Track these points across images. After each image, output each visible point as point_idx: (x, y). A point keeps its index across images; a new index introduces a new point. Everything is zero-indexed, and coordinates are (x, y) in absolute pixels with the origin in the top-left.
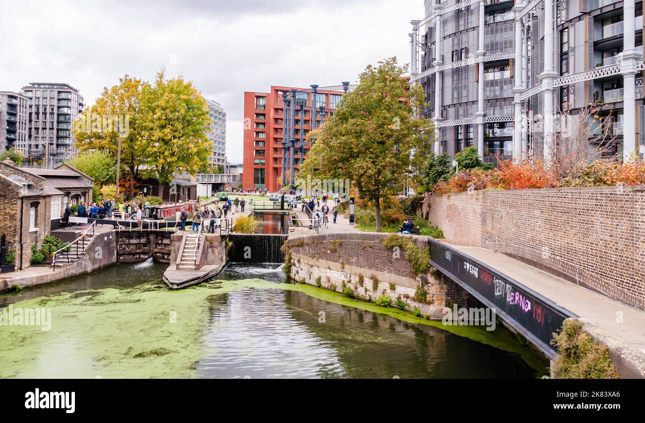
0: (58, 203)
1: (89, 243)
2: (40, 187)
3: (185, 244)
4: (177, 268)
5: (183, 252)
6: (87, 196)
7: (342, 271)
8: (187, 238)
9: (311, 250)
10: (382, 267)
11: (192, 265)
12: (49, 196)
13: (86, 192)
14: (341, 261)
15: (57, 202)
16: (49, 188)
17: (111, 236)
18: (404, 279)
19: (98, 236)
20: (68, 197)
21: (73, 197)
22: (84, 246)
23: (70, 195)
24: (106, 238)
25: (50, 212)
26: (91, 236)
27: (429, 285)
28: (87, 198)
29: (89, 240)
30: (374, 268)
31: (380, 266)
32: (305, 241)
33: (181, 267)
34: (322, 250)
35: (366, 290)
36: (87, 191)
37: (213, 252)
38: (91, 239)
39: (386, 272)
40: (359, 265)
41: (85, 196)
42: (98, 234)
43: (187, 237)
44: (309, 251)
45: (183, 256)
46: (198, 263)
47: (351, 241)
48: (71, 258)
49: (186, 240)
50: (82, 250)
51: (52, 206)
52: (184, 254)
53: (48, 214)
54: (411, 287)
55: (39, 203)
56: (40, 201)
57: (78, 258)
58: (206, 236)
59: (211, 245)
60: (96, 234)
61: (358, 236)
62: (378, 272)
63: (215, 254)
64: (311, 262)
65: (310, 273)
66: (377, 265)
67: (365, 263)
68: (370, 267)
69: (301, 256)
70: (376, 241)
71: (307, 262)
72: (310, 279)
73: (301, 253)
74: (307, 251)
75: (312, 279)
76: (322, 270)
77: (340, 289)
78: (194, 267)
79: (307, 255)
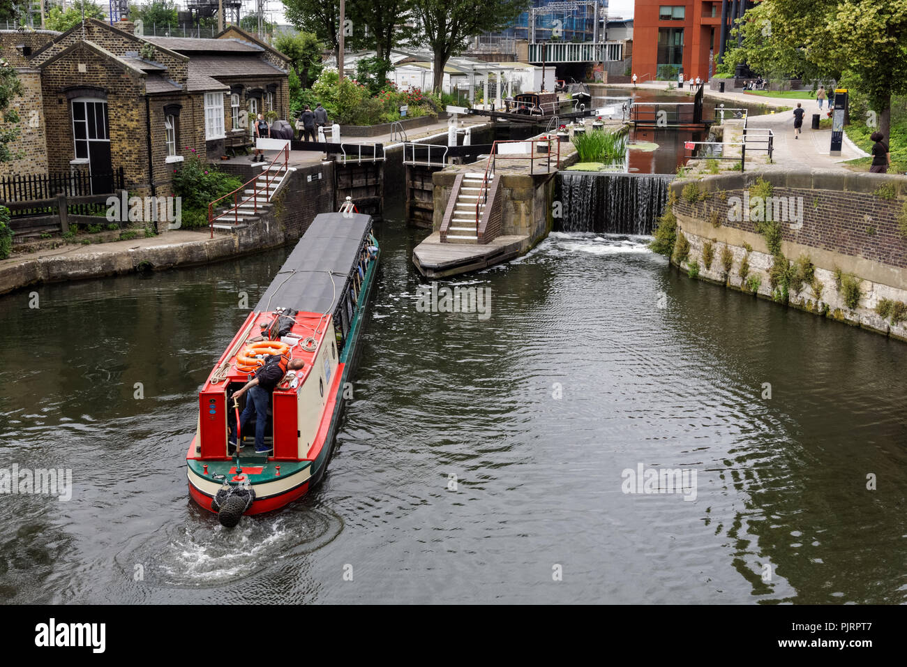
0: (218, 107)
1: (277, 186)
2: (179, 76)
3: (460, 192)
4: (443, 240)
5: (455, 208)
6: (278, 93)
8: (465, 181)
9: (712, 209)
10: (854, 246)
11: (472, 235)
12: (200, 93)
13: (275, 86)
15: (215, 107)
16: (199, 77)
17: (320, 175)
19: (294, 173)
20: (240, 95)
21: (250, 95)
22: (270, 193)
23: (244, 92)
24: (309, 178)
25: (202, 125)
26: (281, 173)
28: (278, 97)
29: (278, 182)
30: (838, 249)
31: (849, 244)
32: (702, 191)
33: (449, 237)
36: (278, 82)
37: (517, 209)
38: (281, 179)
39: (861, 256)
40: (806, 240)
41: (274, 93)
42: (294, 169)
43: (465, 178)
44: (708, 210)
45: (453, 216)
46: (482, 230)
48: (244, 215)
49: (463, 185)
50: (265, 200)
51: (206, 113)
52: (456, 212)
53: (199, 129)
55: (181, 107)
56: (183, 103)
57: (256, 215)
58: (502, 177)
59: (511, 195)
60: (289, 169)
61: (809, 180)
62: (844, 255)
63: (520, 214)
64: (712, 233)
65: (709, 257)
66: (844, 240)
67: (819, 236)
68: (829, 246)
69: (692, 220)
70: (845, 191)
71: (702, 233)
72: (708, 267)
73: (693, 214)
74: (705, 209)
75: (712, 268)
76: (733, 249)
77: (765, 289)
78: (476, 238)
79: (703, 218)
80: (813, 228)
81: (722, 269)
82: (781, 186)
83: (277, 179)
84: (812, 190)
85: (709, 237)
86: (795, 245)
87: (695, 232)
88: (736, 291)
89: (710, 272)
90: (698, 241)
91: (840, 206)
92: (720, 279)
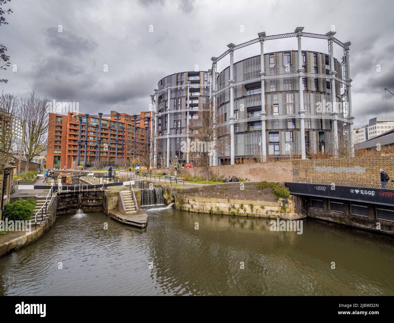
1: (49, 203)
3: (123, 198)
7: (228, 203)
8: (122, 194)
9: (204, 194)
10: (256, 198)
11: (134, 211)
14: (227, 198)
18: (270, 203)
19: (55, 198)
22: (47, 206)
26: (50, 198)
27: (289, 204)
30: (251, 199)
31: (254, 198)
32: (200, 189)
33: (127, 212)
34: (213, 193)
35: (245, 210)
38: (50, 200)
39: (258, 201)
40: (239, 198)
42: (54, 196)
46: (137, 209)
48: (44, 216)
52: (126, 204)
54: (275, 206)
57: (47, 216)
60: (52, 196)
61: (239, 184)
62: (253, 201)
66: (252, 197)
67: (244, 197)
68: (248, 199)
70: (251, 186)
71: (200, 201)
73: (196, 196)
74: (201, 194)
78: (136, 211)
79: (201, 197)
80: (242, 195)
82: (230, 186)
83: (49, 200)
85: (203, 201)
86: (236, 200)
87: (197, 200)
88: (215, 214)
89: (204, 210)
90: (199, 203)
91: (250, 189)
92: (209, 212)
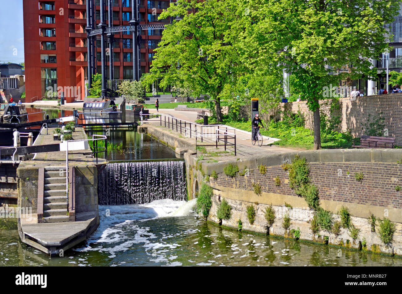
3: (46, 182)
4: (41, 221)
5: (46, 194)
8: (47, 173)
9: (253, 181)
10: (385, 200)
30: (370, 202)
31: (379, 198)
32: (242, 167)
33: (45, 218)
37: (87, 192)
39: (391, 207)
40: (341, 198)
43: (45, 170)
44: (249, 182)
45: (46, 201)
46: (72, 210)
47: (327, 163)
49: (46, 176)
52: (46, 198)
58: (75, 168)
59: (82, 181)
61: (340, 156)
62: (376, 207)
63: (90, 195)
64: (254, 198)
65: (252, 215)
66: (375, 196)
67: (353, 194)
68: (363, 200)
69: (234, 189)
70: (373, 162)
71: (244, 198)
72: (252, 223)
73: (234, 185)
74: (247, 182)
75: (255, 223)
76: (275, 209)
77: (307, 234)
78: (67, 217)
79: (244, 187)
80: (347, 189)
81: (265, 222)
82: (315, 161)
84: (344, 162)
85: (251, 201)
86: (332, 202)
87: (237, 198)
89: (254, 226)
90: (241, 204)
91: (370, 173)
92: (264, 231)
